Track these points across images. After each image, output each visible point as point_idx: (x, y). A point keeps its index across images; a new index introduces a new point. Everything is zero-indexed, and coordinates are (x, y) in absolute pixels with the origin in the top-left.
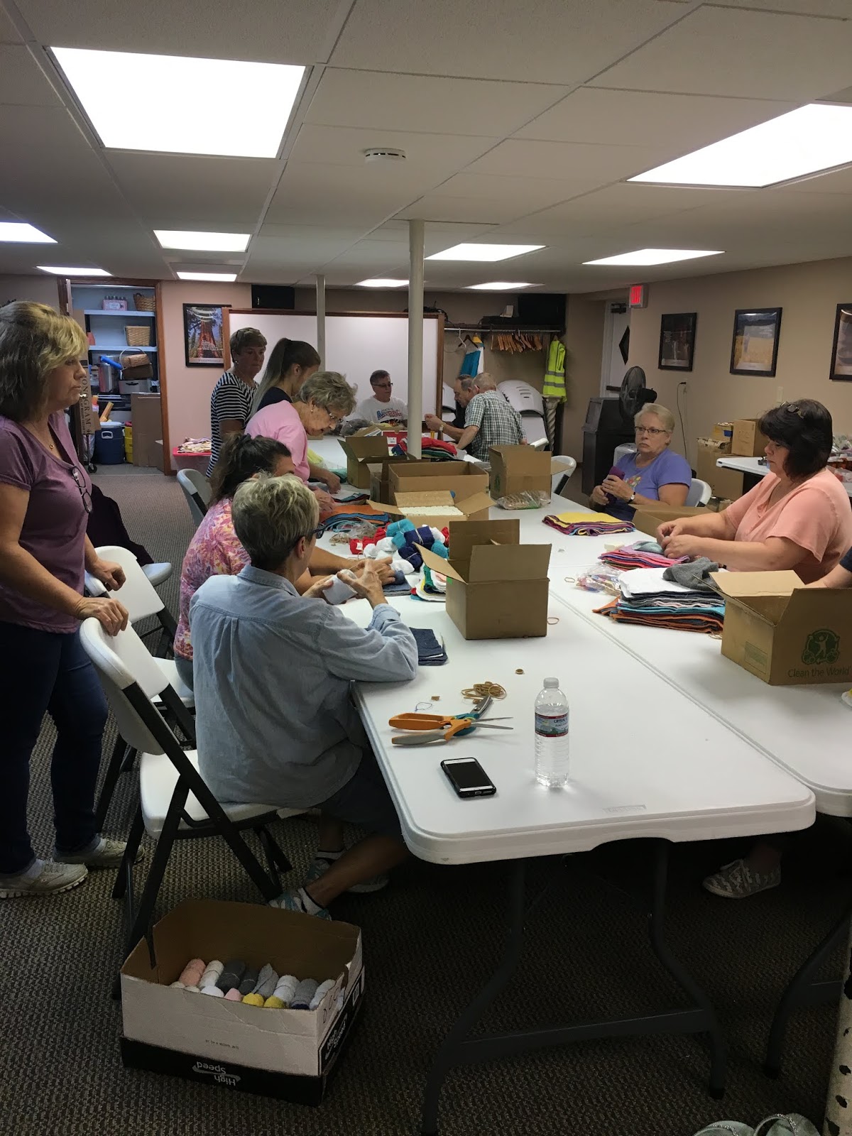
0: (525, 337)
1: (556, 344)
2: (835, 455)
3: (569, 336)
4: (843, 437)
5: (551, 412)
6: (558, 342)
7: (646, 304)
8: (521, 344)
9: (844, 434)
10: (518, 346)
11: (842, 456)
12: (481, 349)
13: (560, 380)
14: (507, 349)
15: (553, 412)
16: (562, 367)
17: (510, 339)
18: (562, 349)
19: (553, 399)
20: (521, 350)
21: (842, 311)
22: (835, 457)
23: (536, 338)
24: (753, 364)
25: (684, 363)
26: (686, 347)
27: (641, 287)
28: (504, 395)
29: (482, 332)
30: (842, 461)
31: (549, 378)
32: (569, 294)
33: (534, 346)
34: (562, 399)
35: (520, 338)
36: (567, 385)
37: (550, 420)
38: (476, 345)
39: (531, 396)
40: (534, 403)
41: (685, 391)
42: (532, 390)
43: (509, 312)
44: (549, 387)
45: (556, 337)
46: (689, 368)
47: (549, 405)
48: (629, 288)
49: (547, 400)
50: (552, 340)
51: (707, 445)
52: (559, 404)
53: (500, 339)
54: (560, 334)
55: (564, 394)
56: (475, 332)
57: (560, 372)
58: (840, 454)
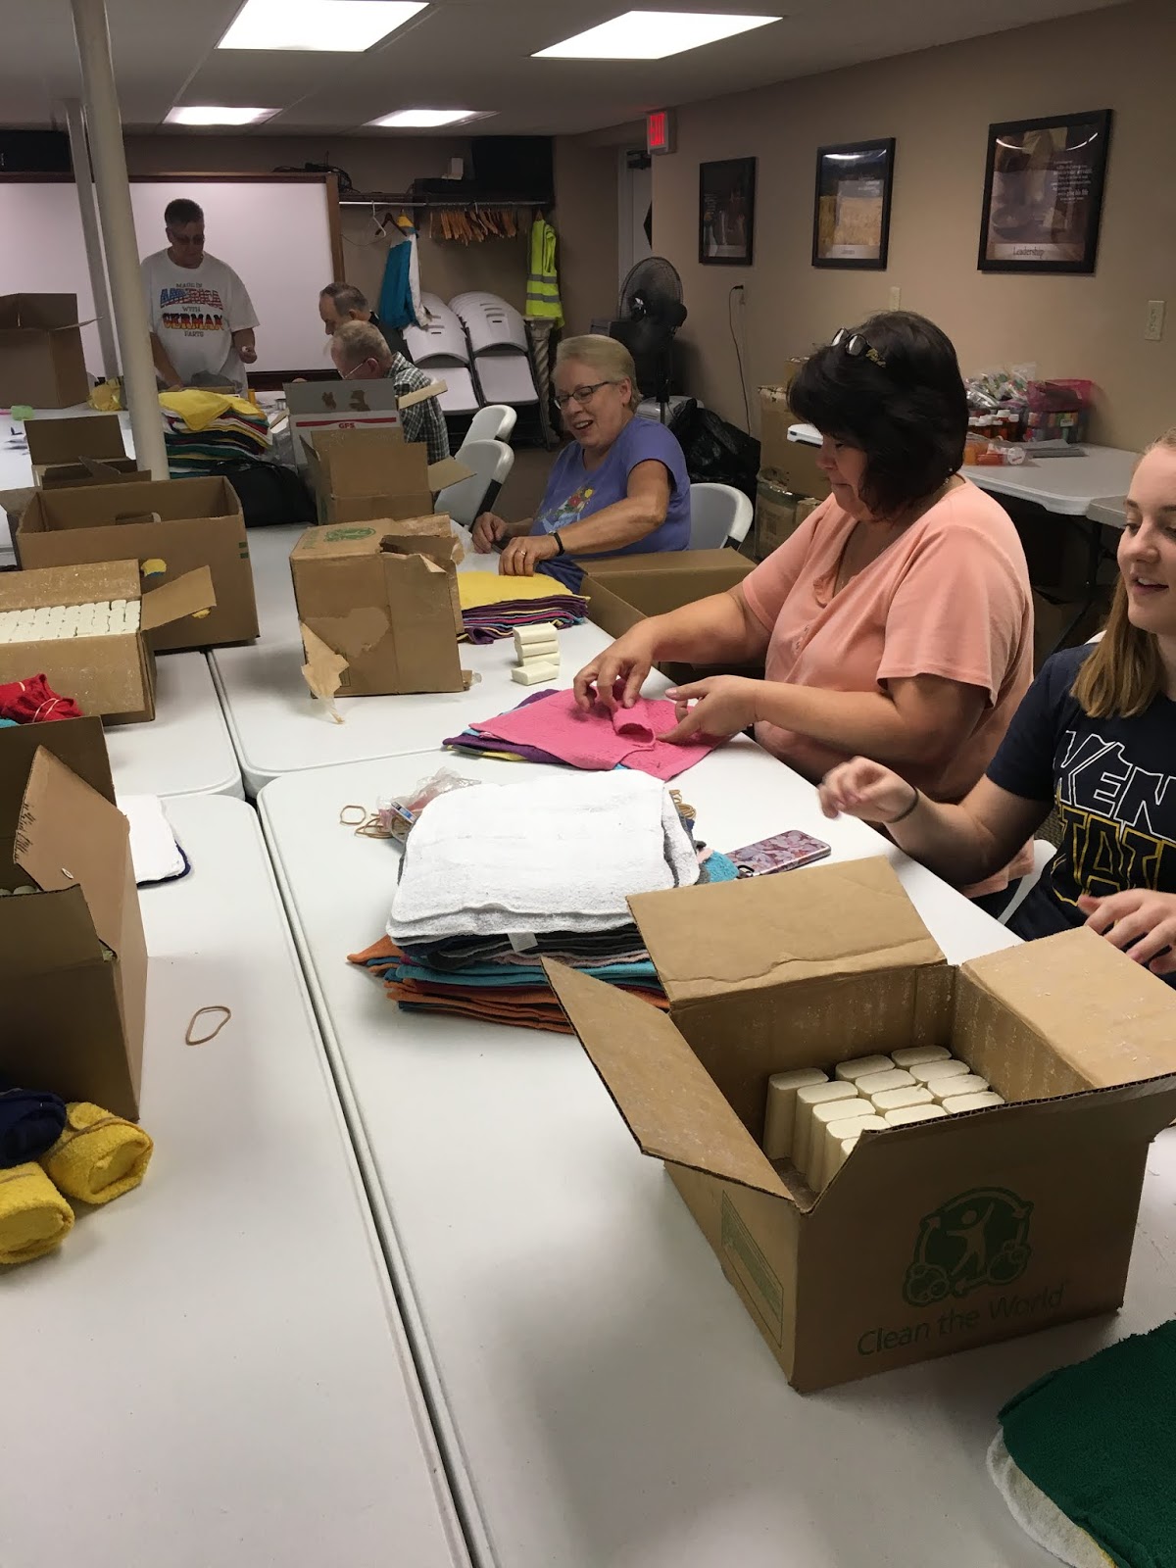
0: (486, 214)
1: (540, 226)
2: (989, 413)
3: (560, 212)
4: (1002, 376)
5: (540, 345)
6: (543, 222)
7: (673, 147)
8: (480, 227)
9: (1002, 372)
10: (477, 231)
11: (1000, 413)
12: (413, 239)
13: (551, 290)
14: (456, 237)
15: (542, 348)
16: (553, 267)
17: (462, 218)
18: (550, 235)
19: (541, 323)
20: (481, 238)
21: (998, 141)
22: (989, 417)
23: (505, 217)
24: (849, 248)
25: (739, 252)
26: (740, 221)
27: (664, 115)
28: (460, 319)
29: (415, 208)
30: (1000, 423)
31: (535, 287)
32: (555, 136)
33: (502, 229)
34: (556, 322)
35: (478, 216)
36: (561, 298)
37: (539, 359)
38: (404, 231)
39: (505, 319)
40: (508, 331)
41: (742, 302)
42: (507, 308)
43: (456, 171)
44: (534, 302)
45: (539, 214)
46: (747, 260)
47: (536, 334)
48: (645, 120)
49: (532, 325)
50: (534, 219)
51: (774, 400)
52: (551, 330)
53: (444, 218)
54: (546, 209)
55: (560, 315)
56: (401, 207)
57: (549, 275)
58: (997, 409)
